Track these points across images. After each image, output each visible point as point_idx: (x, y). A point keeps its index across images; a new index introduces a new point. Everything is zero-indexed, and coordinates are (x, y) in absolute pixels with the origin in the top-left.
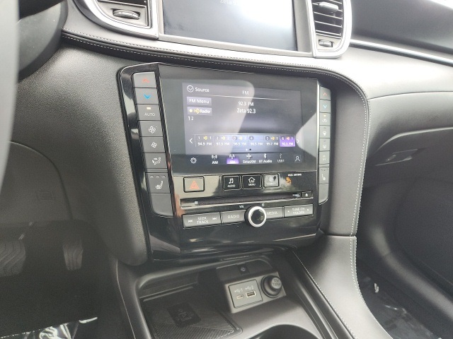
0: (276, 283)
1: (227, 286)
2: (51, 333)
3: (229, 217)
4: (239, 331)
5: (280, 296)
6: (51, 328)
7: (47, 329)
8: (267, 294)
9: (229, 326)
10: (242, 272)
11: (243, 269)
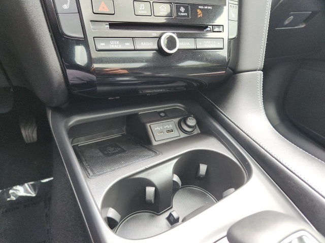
0: (192, 122)
1: (148, 125)
2: (19, 190)
3: (142, 44)
4: (159, 154)
5: (195, 132)
6: (18, 186)
7: (15, 188)
8: (185, 132)
9: (151, 152)
10: (161, 117)
11: (162, 114)
